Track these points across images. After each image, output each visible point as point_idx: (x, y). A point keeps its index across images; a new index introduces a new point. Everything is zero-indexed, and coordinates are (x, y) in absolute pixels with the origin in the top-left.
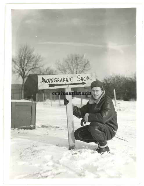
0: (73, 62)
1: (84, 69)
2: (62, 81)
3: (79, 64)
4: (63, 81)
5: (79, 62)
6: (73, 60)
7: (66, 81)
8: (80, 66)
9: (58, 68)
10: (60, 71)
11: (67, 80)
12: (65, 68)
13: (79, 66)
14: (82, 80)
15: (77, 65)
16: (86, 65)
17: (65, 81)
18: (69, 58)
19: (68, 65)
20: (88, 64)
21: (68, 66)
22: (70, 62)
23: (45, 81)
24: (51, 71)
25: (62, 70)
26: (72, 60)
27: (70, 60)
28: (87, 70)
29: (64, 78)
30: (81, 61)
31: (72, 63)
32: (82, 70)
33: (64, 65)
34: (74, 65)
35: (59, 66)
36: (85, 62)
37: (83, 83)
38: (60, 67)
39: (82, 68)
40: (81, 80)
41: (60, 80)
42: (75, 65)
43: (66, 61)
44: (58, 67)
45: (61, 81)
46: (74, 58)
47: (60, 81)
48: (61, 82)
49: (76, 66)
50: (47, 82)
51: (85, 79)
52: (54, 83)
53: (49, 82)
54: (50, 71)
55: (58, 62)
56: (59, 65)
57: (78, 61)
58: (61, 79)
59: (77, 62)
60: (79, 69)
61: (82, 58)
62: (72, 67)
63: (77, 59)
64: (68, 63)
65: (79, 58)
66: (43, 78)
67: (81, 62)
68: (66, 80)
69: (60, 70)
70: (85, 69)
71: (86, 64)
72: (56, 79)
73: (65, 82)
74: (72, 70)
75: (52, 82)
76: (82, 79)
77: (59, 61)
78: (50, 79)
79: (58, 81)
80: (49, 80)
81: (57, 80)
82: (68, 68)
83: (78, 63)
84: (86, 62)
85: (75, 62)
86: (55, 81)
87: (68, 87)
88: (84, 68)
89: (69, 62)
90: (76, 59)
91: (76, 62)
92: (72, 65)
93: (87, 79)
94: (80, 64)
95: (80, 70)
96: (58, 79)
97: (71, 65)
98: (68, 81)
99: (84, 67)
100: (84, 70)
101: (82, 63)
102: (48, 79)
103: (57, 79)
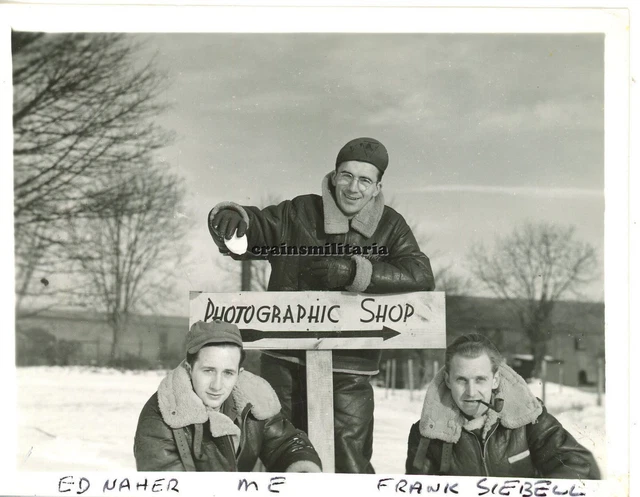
0: (534, 251)
1: (573, 278)
2: (291, 318)
3: (555, 259)
4: (295, 319)
5: (556, 251)
6: (532, 244)
7: (310, 318)
8: (560, 265)
9: (476, 273)
10: (485, 284)
11: (314, 314)
12: (504, 271)
13: (554, 268)
14: (384, 317)
15: (550, 262)
16: (583, 264)
17: (306, 319)
18: (516, 235)
19: (515, 261)
20: (588, 260)
21: (513, 265)
22: (522, 254)
23: (219, 315)
24: (450, 281)
25: (492, 279)
26: (528, 246)
27: (523, 243)
28: (584, 282)
29: (300, 307)
30: (564, 246)
31: (528, 253)
32: (567, 279)
33: (499, 260)
34: (534, 263)
35: (480, 267)
36: (578, 251)
37: (387, 333)
38: (484, 268)
39: (565, 272)
40: (378, 317)
41: (282, 316)
42: (541, 263)
43: (506, 248)
44: (476, 269)
45: (289, 316)
46: (537, 237)
47: (285, 318)
48: (289, 321)
49: (544, 265)
50: (229, 319)
51: (395, 314)
52: (255, 325)
53: (237, 321)
54: (447, 281)
55: (477, 250)
56: (479, 261)
57: (551, 248)
58: (289, 310)
59: (548, 253)
60: (554, 278)
61: (567, 238)
62: (528, 270)
63: (550, 240)
64: (512, 254)
65: (555, 236)
66: (210, 302)
67: (563, 253)
68: (308, 314)
69: (485, 280)
70: (579, 276)
71: (580, 261)
72: (266, 310)
73: (304, 325)
74: (530, 279)
75: (247, 322)
76: (382, 314)
77: (481, 248)
78: (241, 308)
79: (274, 316)
80: (238, 311)
81: (268, 314)
82: (513, 274)
83: (552, 255)
84: (583, 254)
85: (539, 252)
86: (263, 318)
87: (317, 345)
88: (572, 273)
89: (518, 250)
90: (545, 240)
91: (544, 252)
92: (529, 263)
93: (406, 316)
94: (559, 257)
95: (559, 279)
96: (275, 307)
97: (525, 264)
98: (320, 319)
99: (575, 270)
100: (573, 282)
101: (567, 256)
102: (233, 307)
103: (271, 311)
